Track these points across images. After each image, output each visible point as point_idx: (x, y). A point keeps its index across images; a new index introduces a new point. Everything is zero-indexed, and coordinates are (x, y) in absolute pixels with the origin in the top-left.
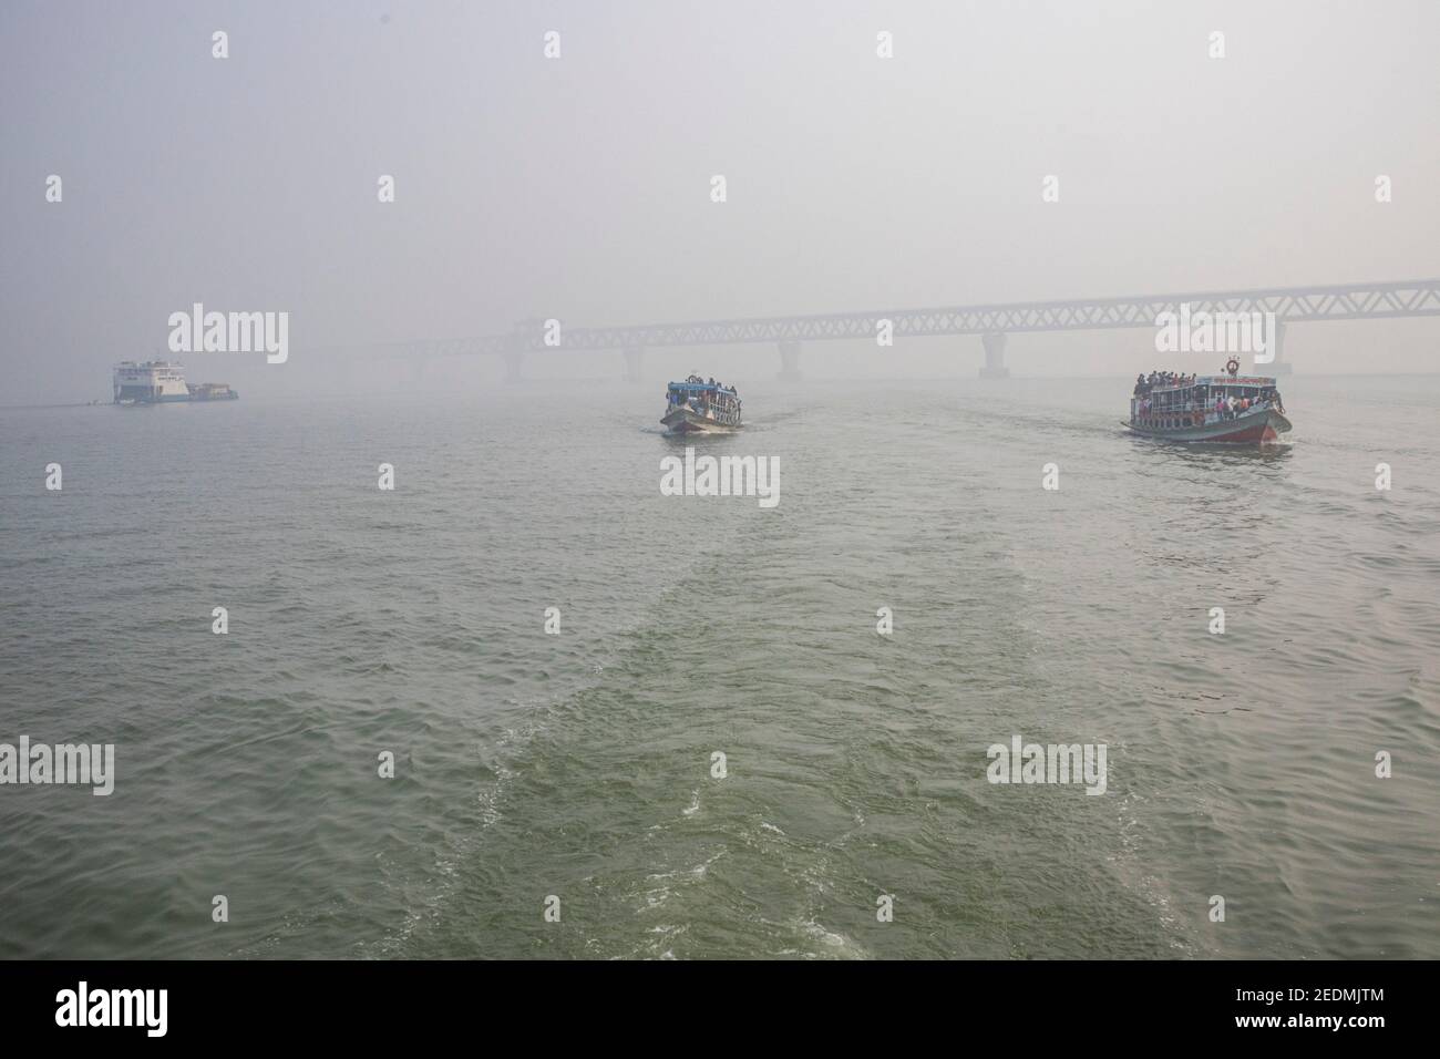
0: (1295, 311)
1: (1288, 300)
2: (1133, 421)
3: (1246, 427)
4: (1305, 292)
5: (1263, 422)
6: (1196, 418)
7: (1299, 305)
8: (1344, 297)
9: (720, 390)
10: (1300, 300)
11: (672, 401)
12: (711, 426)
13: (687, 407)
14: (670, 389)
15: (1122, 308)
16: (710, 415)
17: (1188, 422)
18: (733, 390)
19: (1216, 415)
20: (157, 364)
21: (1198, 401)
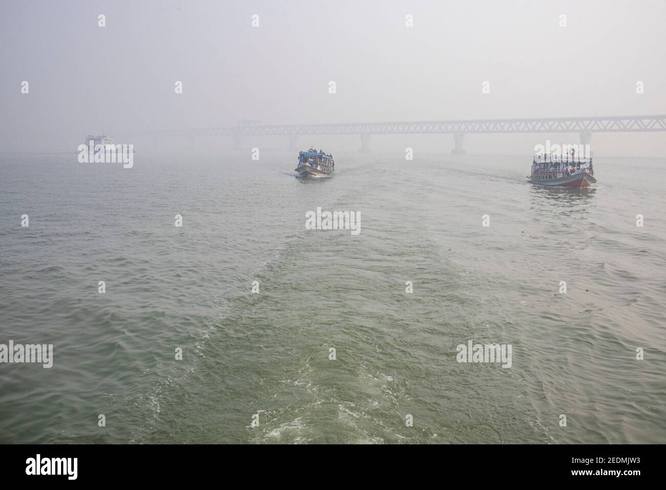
0: (596, 127)
1: (593, 122)
2: (531, 177)
3: (574, 180)
4: (601, 119)
5: (581, 178)
6: (554, 175)
7: (598, 125)
8: (618, 122)
9: (324, 156)
10: (598, 123)
11: (301, 161)
12: (319, 174)
13: (307, 164)
14: (300, 155)
15: (518, 124)
16: (319, 168)
17: (550, 177)
18: (331, 156)
19: (561, 174)
20: (103, 137)
21: (555, 168)
